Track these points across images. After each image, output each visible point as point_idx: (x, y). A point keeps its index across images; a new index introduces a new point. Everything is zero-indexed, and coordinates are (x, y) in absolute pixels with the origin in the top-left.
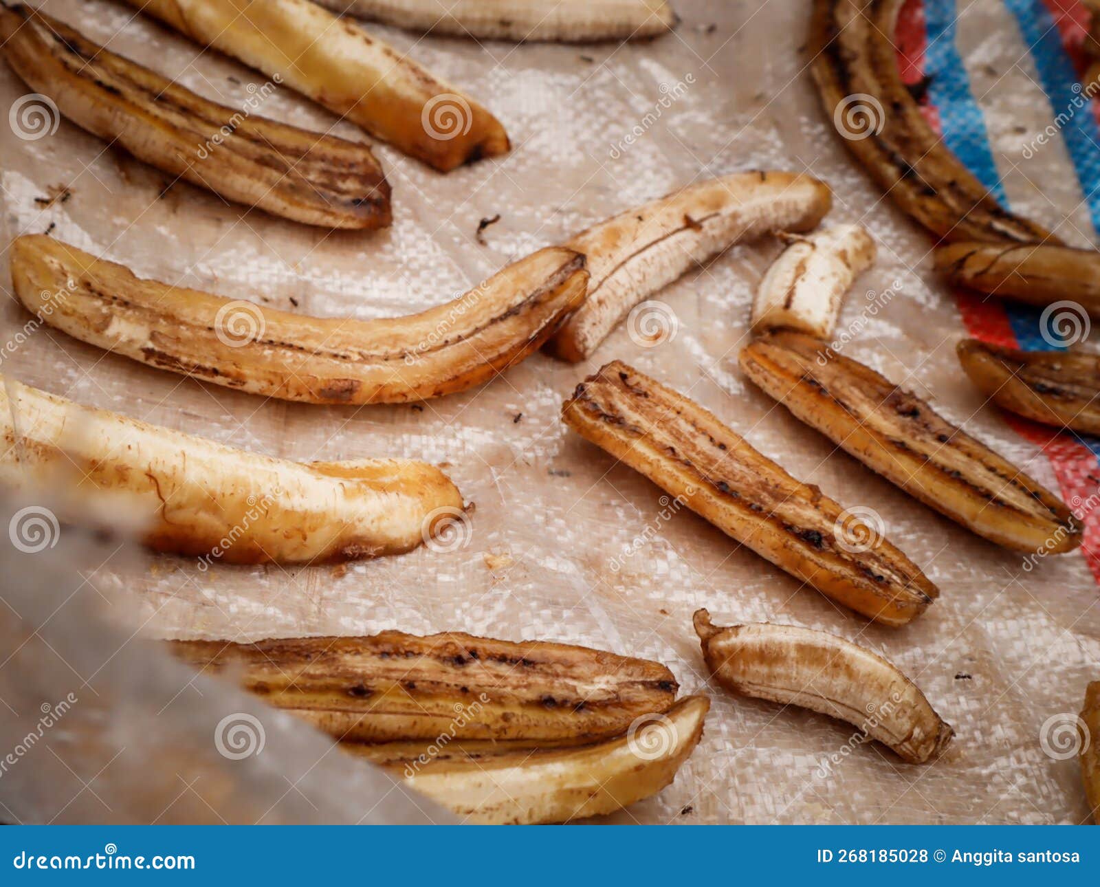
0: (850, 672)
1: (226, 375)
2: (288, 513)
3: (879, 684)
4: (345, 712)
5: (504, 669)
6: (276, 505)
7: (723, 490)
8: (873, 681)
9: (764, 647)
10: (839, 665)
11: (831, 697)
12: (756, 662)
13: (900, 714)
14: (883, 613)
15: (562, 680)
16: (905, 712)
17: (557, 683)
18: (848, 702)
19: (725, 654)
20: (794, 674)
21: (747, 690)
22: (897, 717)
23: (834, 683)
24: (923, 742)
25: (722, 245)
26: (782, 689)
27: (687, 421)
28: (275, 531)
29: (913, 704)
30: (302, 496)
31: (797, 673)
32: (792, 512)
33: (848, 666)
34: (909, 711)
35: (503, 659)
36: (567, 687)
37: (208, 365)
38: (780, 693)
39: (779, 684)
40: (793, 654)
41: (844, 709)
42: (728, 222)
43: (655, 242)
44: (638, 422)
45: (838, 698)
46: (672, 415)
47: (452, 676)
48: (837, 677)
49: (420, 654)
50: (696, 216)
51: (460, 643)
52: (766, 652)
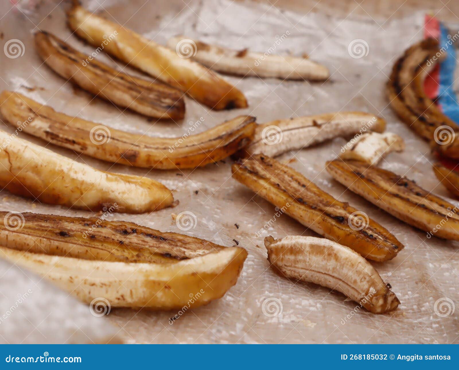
0: (337, 258)
1: (79, 144)
2: (73, 180)
3: (351, 263)
4: (48, 239)
5: (148, 239)
6: (69, 176)
7: (300, 201)
8: (348, 262)
9: (293, 246)
10: (331, 254)
11: (327, 272)
12: (289, 254)
13: (363, 280)
14: (372, 253)
15: (178, 248)
16: (365, 278)
17: (175, 249)
18: (335, 275)
19: (274, 250)
20: (308, 259)
21: (284, 270)
22: (361, 281)
23: (328, 264)
24: (375, 295)
25: (331, 136)
26: (302, 268)
27: (288, 176)
28: (66, 187)
29: (370, 274)
30: (83, 175)
31: (309, 259)
32: (332, 210)
33: (336, 255)
34: (368, 279)
35: (150, 235)
36: (180, 251)
37: (71, 138)
38: (301, 271)
39: (300, 265)
40: (308, 249)
41: (334, 280)
42: (334, 127)
43: (298, 128)
44: (264, 174)
45: (330, 273)
46: (282, 173)
47: (118, 237)
48: (330, 260)
49: (105, 227)
50: (319, 122)
51: (129, 226)
52: (294, 248)
